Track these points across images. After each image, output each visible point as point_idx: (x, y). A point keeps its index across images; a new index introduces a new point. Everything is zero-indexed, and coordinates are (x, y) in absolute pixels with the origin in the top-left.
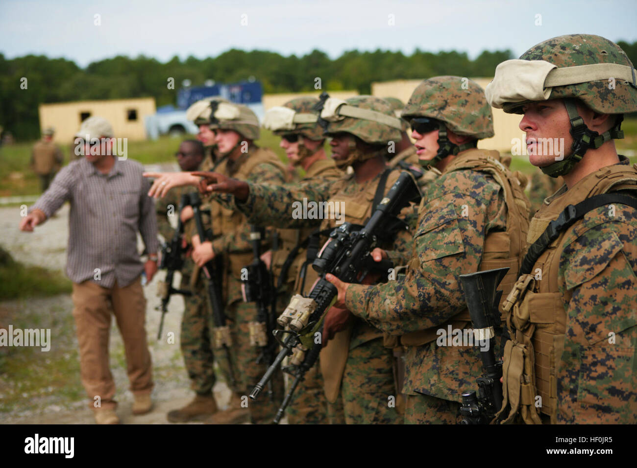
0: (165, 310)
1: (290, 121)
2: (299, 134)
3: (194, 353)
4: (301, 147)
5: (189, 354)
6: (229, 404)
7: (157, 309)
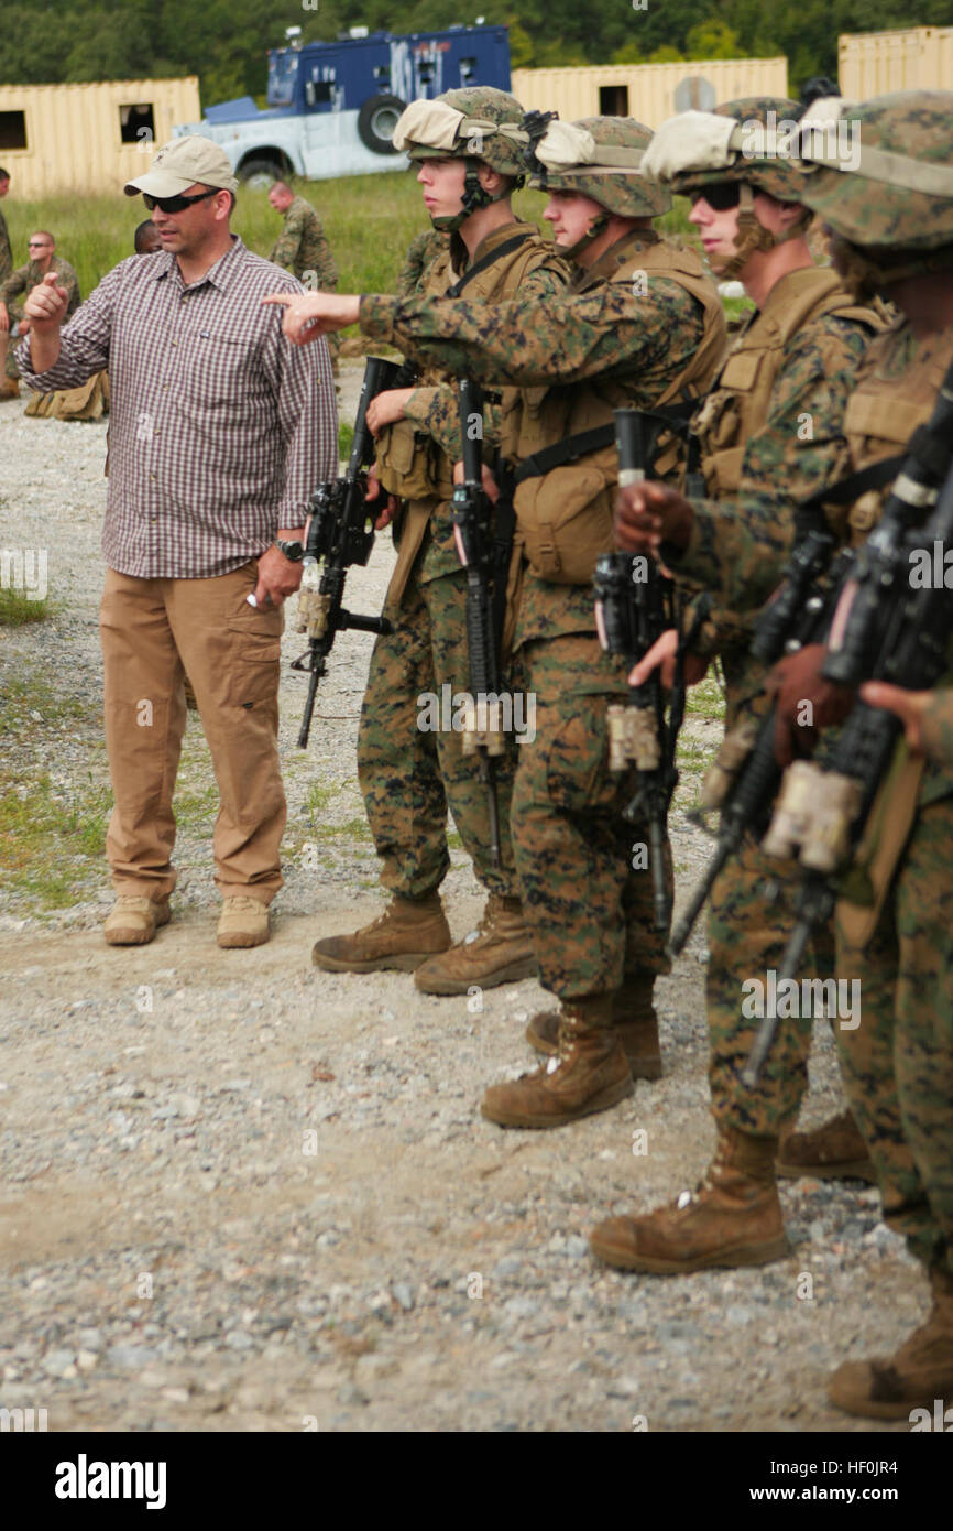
0: (320, 672)
1: (722, 143)
2: (745, 181)
3: (394, 786)
4: (745, 221)
5: (380, 792)
6: (482, 926)
7: (297, 666)
